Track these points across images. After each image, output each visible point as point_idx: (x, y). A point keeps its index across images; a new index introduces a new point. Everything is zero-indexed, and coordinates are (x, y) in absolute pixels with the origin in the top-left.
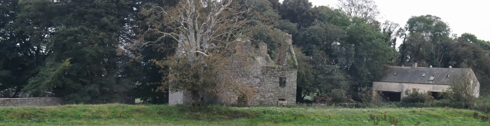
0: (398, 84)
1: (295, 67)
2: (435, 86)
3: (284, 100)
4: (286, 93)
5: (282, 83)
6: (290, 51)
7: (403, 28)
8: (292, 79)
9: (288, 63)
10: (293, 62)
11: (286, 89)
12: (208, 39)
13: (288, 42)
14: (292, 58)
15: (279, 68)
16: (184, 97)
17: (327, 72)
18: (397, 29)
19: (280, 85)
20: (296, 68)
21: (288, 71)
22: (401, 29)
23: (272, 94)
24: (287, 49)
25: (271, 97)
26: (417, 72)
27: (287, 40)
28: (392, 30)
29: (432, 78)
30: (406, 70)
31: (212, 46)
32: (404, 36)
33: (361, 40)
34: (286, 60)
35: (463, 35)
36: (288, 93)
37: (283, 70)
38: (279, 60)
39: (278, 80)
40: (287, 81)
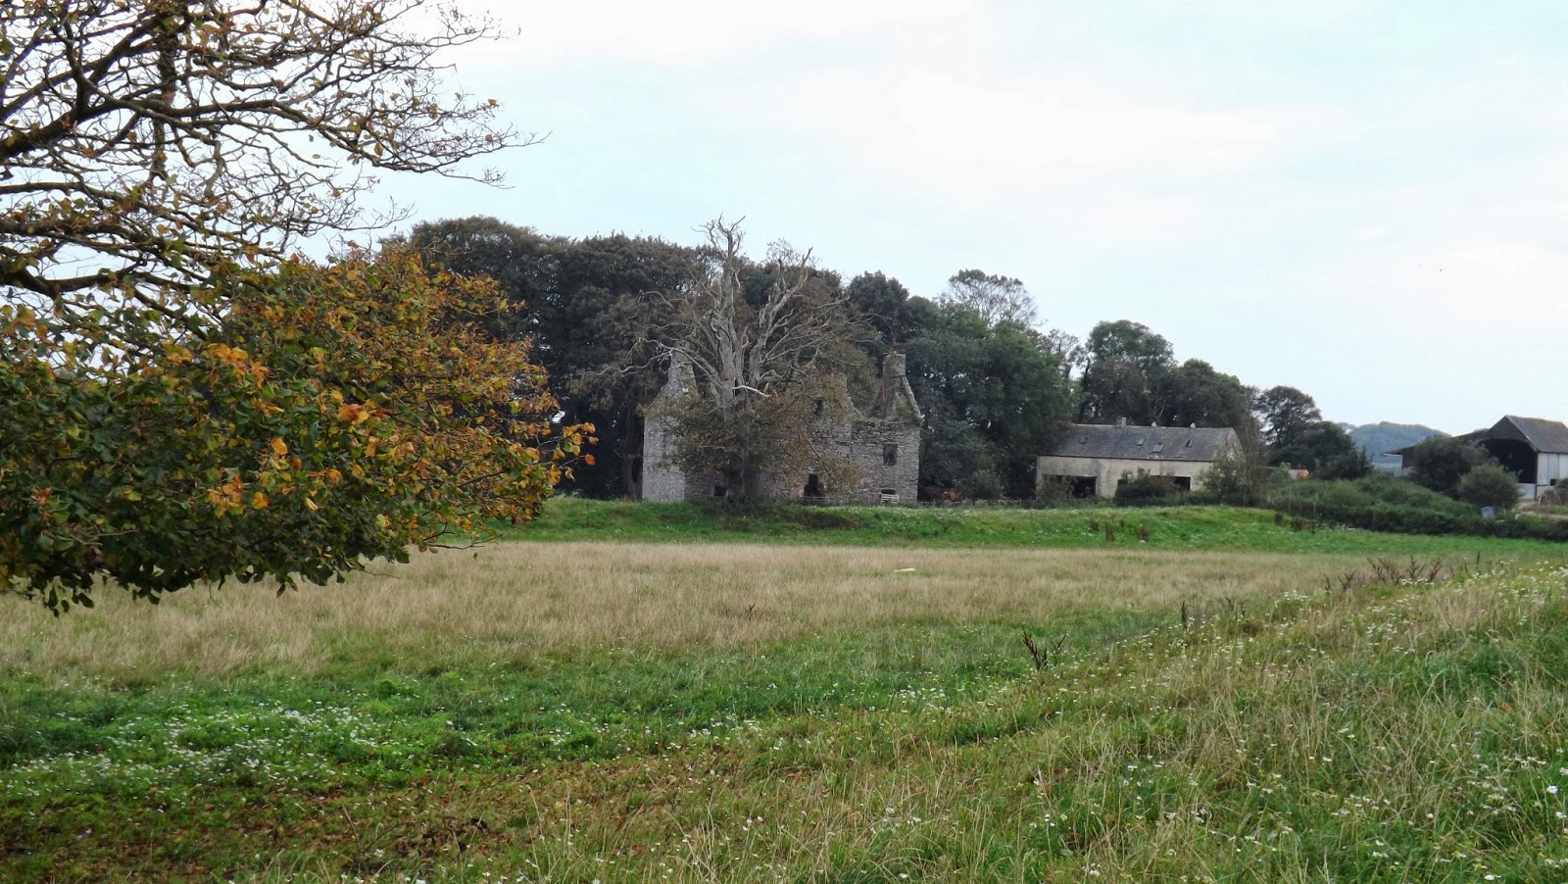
0: (1089, 461)
1: (915, 422)
2: (1165, 463)
3: (892, 492)
4: (897, 479)
5: (890, 457)
6: (903, 390)
7: (1083, 346)
8: (909, 447)
9: (900, 415)
10: (910, 412)
11: (897, 470)
12: (762, 361)
13: (898, 370)
14: (909, 403)
15: (882, 424)
16: (688, 486)
17: (950, 436)
18: (1072, 348)
19: (885, 462)
20: (918, 425)
21: (901, 430)
22: (1078, 348)
23: (869, 480)
24: (897, 385)
25: (866, 485)
26: (1126, 436)
27: (895, 367)
28: (1063, 349)
29: (1157, 448)
30: (1104, 432)
31: (770, 375)
32: (1085, 363)
33: (1017, 369)
34: (894, 407)
35: (1187, 363)
36: (901, 477)
37: (890, 428)
38: (877, 408)
39: (880, 450)
40: (900, 451)
